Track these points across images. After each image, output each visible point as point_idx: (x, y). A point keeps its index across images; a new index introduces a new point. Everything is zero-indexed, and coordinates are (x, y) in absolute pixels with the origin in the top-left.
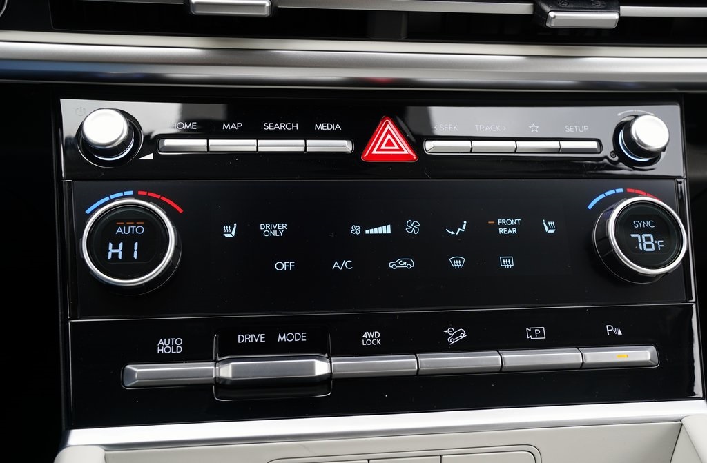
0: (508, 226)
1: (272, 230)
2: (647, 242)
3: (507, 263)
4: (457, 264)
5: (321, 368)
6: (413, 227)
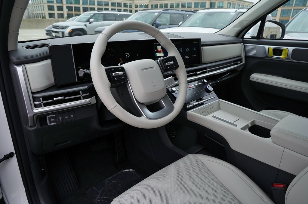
4: (200, 94)
6: (196, 92)
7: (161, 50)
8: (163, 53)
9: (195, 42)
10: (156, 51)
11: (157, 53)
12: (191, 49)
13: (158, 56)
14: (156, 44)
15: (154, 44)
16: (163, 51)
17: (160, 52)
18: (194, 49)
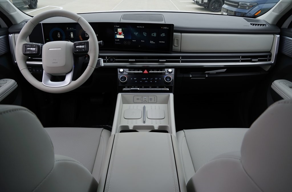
0: (156, 79)
1: (135, 79)
2: (168, 80)
3: (156, 82)
4: (151, 82)
5: (138, 89)
6: (147, 79)
7: (121, 33)
8: (123, 35)
9: (166, 28)
10: (116, 32)
11: (117, 35)
12: (159, 35)
13: (118, 37)
14: (117, 26)
15: (115, 26)
16: (123, 34)
17: (120, 34)
18: (163, 35)
